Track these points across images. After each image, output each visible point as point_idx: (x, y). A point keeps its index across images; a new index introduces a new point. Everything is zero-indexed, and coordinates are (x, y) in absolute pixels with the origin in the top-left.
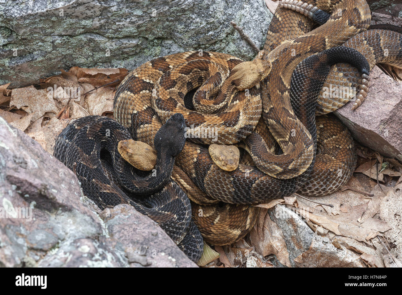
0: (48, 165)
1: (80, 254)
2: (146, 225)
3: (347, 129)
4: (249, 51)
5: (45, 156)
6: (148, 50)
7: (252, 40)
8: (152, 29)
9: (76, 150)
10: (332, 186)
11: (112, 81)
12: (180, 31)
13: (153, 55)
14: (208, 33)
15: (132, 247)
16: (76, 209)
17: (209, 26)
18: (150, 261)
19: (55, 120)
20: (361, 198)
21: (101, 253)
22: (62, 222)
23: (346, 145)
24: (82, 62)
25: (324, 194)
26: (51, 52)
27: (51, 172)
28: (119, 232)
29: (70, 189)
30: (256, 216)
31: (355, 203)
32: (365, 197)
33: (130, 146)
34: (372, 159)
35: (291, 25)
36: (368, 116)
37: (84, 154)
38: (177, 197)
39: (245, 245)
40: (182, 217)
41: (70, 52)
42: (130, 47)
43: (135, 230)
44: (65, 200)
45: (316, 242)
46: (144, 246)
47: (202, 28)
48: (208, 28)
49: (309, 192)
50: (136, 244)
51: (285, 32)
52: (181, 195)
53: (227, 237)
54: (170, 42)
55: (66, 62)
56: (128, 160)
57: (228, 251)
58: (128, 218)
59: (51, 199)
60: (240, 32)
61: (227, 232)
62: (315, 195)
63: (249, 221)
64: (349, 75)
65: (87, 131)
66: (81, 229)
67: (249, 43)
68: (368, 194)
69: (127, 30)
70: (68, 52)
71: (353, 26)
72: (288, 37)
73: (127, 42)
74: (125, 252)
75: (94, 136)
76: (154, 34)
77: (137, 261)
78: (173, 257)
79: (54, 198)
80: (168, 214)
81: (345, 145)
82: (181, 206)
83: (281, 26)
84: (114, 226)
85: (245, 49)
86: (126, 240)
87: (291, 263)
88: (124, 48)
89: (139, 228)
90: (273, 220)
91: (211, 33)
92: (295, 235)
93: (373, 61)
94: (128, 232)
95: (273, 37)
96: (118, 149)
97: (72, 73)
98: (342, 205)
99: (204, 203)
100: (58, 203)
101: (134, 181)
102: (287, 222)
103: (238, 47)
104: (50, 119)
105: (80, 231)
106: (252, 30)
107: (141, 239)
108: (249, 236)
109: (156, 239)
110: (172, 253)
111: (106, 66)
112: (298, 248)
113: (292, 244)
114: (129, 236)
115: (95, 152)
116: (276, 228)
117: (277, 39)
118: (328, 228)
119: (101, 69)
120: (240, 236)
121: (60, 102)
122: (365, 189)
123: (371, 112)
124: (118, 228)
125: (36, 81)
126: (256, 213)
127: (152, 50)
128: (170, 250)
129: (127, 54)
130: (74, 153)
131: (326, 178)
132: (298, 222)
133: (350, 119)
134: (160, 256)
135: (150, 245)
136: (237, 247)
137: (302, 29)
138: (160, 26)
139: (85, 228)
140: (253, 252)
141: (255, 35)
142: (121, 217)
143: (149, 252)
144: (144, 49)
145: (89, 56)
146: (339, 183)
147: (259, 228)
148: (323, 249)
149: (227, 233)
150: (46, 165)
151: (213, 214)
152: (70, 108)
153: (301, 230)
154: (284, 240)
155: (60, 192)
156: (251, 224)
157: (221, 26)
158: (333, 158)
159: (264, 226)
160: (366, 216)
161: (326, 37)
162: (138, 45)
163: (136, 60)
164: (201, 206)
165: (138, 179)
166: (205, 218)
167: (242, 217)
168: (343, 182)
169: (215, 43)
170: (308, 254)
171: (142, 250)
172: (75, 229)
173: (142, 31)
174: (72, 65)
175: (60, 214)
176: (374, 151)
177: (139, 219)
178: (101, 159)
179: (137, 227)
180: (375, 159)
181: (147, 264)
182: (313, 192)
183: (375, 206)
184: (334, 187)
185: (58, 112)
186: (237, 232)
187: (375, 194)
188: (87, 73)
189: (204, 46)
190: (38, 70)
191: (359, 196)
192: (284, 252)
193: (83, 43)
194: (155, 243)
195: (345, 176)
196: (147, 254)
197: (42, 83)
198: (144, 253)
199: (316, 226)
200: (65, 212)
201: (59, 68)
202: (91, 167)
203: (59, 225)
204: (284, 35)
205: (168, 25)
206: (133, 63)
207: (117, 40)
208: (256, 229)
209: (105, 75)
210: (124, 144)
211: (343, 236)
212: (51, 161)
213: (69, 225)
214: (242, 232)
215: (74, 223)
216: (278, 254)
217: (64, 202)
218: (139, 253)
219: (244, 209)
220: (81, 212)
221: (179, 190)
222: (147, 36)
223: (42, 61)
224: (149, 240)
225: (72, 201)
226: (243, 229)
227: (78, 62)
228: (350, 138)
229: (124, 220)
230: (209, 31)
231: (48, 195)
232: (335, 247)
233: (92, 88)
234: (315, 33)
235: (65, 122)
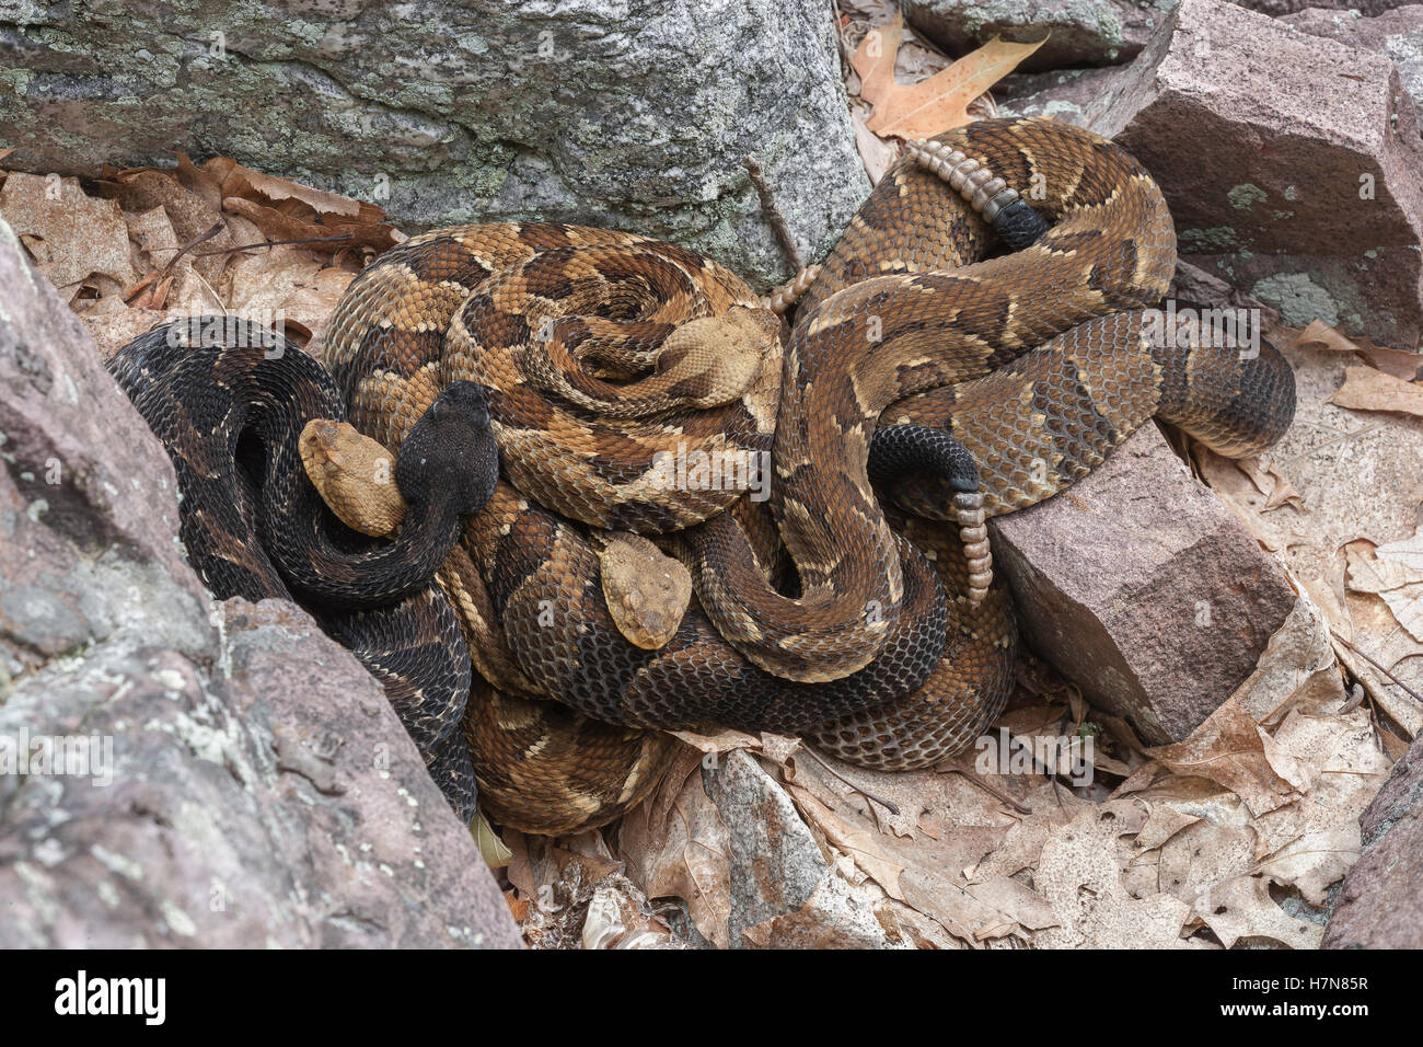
0: (107, 408)
1: (160, 688)
2: (349, 678)
3: (1006, 584)
4: (773, 265)
5: (102, 382)
6: (465, 170)
7: (791, 232)
8: (500, 110)
9: (170, 409)
10: (917, 747)
11: (326, 235)
12: (583, 139)
13: (478, 190)
14: (665, 171)
15: (296, 727)
16: (161, 563)
17: (676, 149)
18: (343, 783)
19: (114, 302)
20: (990, 809)
21: (215, 708)
22: (111, 588)
23: (993, 636)
24: (251, 148)
25: (887, 767)
26: (169, 89)
27: (109, 430)
28: (268, 672)
29: (152, 500)
30: (660, 772)
31: (970, 817)
32: (1002, 809)
33: (339, 442)
34: (1053, 704)
35: (930, 221)
36: (1087, 561)
37: (191, 428)
38: (437, 639)
39: (599, 848)
40: (439, 703)
41: (226, 107)
42: (413, 146)
43: (314, 681)
44: (135, 525)
45: (827, 894)
46: (334, 735)
47: (653, 149)
48: (671, 155)
49: (844, 748)
50: (309, 722)
51: (904, 235)
52: (451, 636)
53: (554, 811)
54: (541, 165)
55: (203, 136)
56: (320, 485)
57: (541, 855)
58: (299, 642)
59: (98, 508)
60: (765, 195)
61: (556, 794)
62: (860, 761)
63: (632, 780)
64: (1064, 429)
65: (216, 358)
66: (160, 624)
67: (780, 240)
68: (1013, 803)
69: (422, 89)
70: (219, 105)
71: (1098, 293)
72: (907, 252)
73: (410, 126)
74: (274, 734)
75: (234, 382)
76: (499, 125)
77: (304, 771)
78: (411, 793)
79: (107, 507)
80: (397, 682)
81: (988, 634)
82: (442, 669)
83: (897, 214)
84: (254, 650)
85: (762, 252)
86: (282, 701)
87: (731, 938)
88: (396, 144)
89: (326, 680)
90: (710, 796)
91: (675, 172)
92: (770, 855)
93: (1149, 407)
94: (291, 683)
95: (862, 236)
96: (302, 442)
97: (212, 176)
98: (926, 811)
99: (512, 686)
100: (115, 528)
101: (313, 553)
102: (754, 812)
103: (743, 240)
104: (100, 296)
105: (157, 631)
106: (800, 201)
107: (328, 714)
108: (618, 828)
109: (370, 725)
110: (411, 781)
111: (321, 183)
112: (766, 898)
113: (752, 880)
114: (293, 692)
115: (225, 430)
116: (713, 820)
117: (874, 247)
118: (867, 867)
119: (303, 189)
120: (593, 818)
121: (146, 255)
122: (1010, 785)
123: (1099, 550)
124: (264, 659)
125: (92, 167)
126: (661, 762)
127: (479, 174)
128: (408, 770)
129: (398, 163)
130: (161, 416)
131: (908, 719)
132: (790, 819)
133: (1027, 555)
134: (374, 777)
135: (352, 738)
136: (569, 850)
137: (957, 244)
138: (527, 105)
139: (174, 627)
140: (618, 876)
141: (805, 221)
142: (278, 632)
143: (343, 757)
144: (453, 163)
145: (279, 137)
146: (943, 744)
147: (659, 810)
148: (843, 922)
149: (558, 796)
150: (101, 406)
151: (530, 727)
152: (174, 282)
153: (791, 846)
154: (727, 862)
155: (125, 497)
156: (637, 789)
157: (712, 162)
158: (947, 661)
159: (674, 806)
160: (992, 866)
161: (1013, 297)
162: (440, 144)
163: (418, 190)
164: (498, 691)
165: (326, 550)
166: (503, 732)
167: (617, 762)
168: (956, 745)
169: (678, 208)
170: (794, 924)
171: (324, 745)
172: (144, 619)
173: (467, 105)
174: (219, 149)
175: (111, 562)
176: (1066, 679)
177: (330, 657)
178: (236, 458)
179: (323, 676)
180: (1062, 705)
181: (333, 787)
182: (855, 750)
183: (1028, 846)
184: (925, 752)
185: (131, 283)
186: (588, 804)
187: (1034, 810)
188: (258, 187)
189: (640, 208)
190: (108, 135)
191: (986, 799)
192: (718, 901)
193: (274, 91)
194: (367, 736)
195: (966, 728)
196: (338, 760)
197: (109, 179)
198: (329, 755)
199: (835, 851)
200: (126, 561)
201: (175, 147)
202: (200, 471)
203: (99, 594)
204: (899, 242)
205: (551, 110)
206: (407, 197)
207: (381, 110)
208: (647, 808)
209: (311, 210)
210: (324, 433)
211: (909, 906)
212: (114, 402)
213: (127, 605)
214: (603, 806)
215: (144, 602)
216: (697, 902)
217: (132, 530)
218: (316, 749)
219: (627, 738)
220: (173, 577)
221: (448, 618)
222: (475, 127)
223: (130, 110)
224: (350, 723)
225: (153, 535)
226: (609, 799)
227: (239, 146)
228: (1009, 617)
229: (286, 643)
230: (670, 165)
231: (90, 494)
232: (883, 925)
233: (259, 238)
234: (984, 275)
235: (148, 318)
